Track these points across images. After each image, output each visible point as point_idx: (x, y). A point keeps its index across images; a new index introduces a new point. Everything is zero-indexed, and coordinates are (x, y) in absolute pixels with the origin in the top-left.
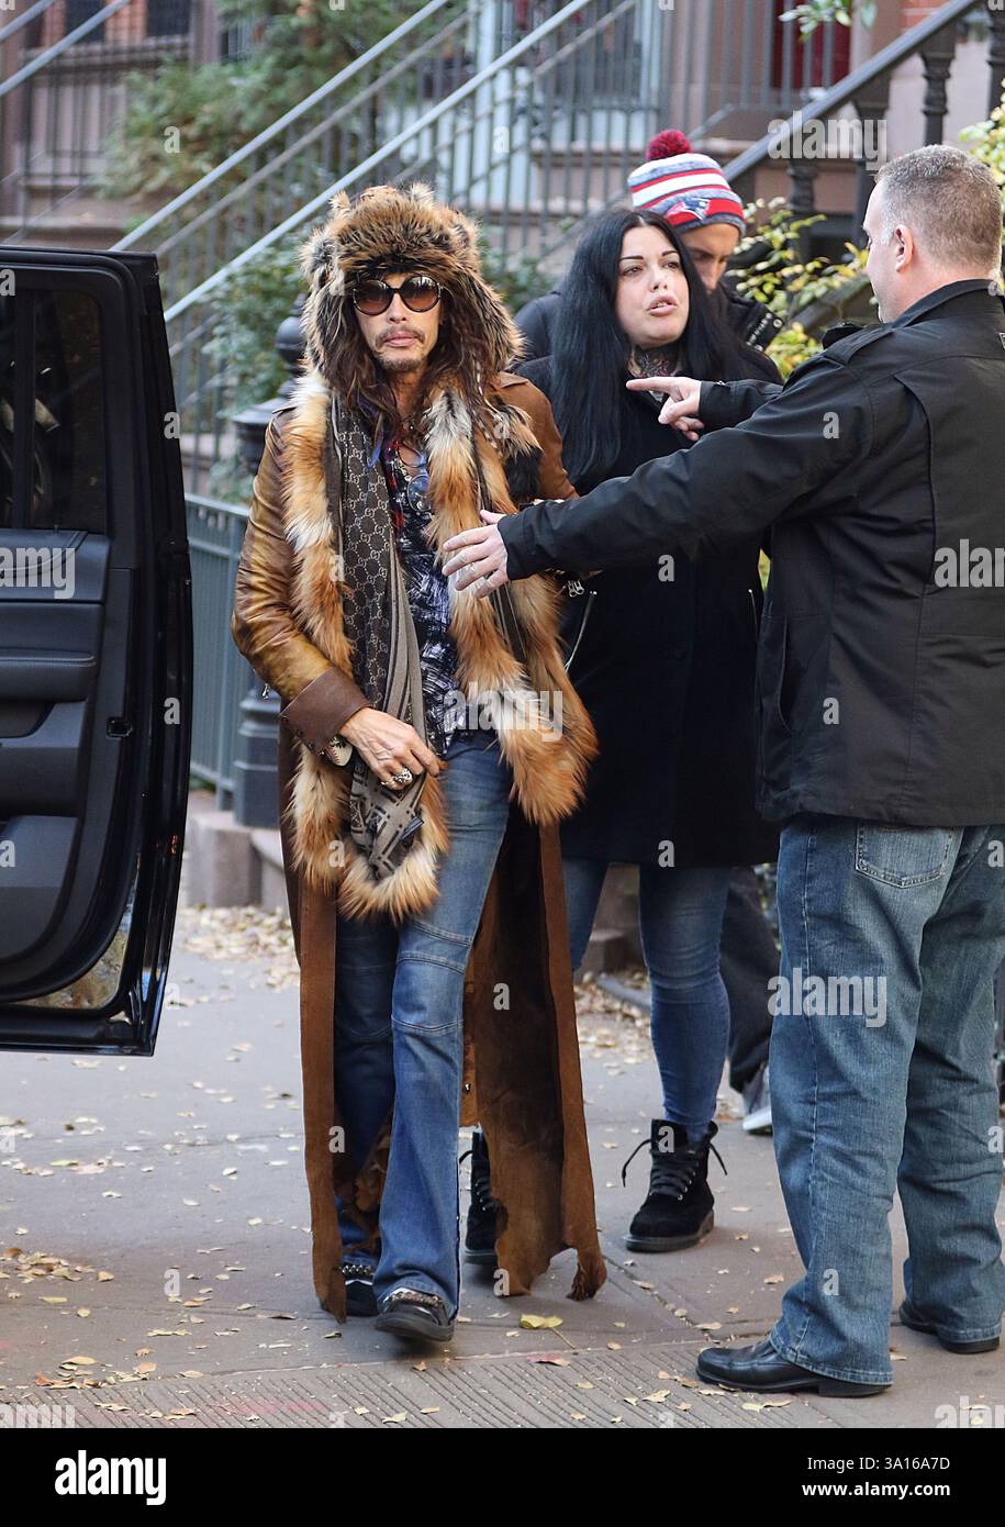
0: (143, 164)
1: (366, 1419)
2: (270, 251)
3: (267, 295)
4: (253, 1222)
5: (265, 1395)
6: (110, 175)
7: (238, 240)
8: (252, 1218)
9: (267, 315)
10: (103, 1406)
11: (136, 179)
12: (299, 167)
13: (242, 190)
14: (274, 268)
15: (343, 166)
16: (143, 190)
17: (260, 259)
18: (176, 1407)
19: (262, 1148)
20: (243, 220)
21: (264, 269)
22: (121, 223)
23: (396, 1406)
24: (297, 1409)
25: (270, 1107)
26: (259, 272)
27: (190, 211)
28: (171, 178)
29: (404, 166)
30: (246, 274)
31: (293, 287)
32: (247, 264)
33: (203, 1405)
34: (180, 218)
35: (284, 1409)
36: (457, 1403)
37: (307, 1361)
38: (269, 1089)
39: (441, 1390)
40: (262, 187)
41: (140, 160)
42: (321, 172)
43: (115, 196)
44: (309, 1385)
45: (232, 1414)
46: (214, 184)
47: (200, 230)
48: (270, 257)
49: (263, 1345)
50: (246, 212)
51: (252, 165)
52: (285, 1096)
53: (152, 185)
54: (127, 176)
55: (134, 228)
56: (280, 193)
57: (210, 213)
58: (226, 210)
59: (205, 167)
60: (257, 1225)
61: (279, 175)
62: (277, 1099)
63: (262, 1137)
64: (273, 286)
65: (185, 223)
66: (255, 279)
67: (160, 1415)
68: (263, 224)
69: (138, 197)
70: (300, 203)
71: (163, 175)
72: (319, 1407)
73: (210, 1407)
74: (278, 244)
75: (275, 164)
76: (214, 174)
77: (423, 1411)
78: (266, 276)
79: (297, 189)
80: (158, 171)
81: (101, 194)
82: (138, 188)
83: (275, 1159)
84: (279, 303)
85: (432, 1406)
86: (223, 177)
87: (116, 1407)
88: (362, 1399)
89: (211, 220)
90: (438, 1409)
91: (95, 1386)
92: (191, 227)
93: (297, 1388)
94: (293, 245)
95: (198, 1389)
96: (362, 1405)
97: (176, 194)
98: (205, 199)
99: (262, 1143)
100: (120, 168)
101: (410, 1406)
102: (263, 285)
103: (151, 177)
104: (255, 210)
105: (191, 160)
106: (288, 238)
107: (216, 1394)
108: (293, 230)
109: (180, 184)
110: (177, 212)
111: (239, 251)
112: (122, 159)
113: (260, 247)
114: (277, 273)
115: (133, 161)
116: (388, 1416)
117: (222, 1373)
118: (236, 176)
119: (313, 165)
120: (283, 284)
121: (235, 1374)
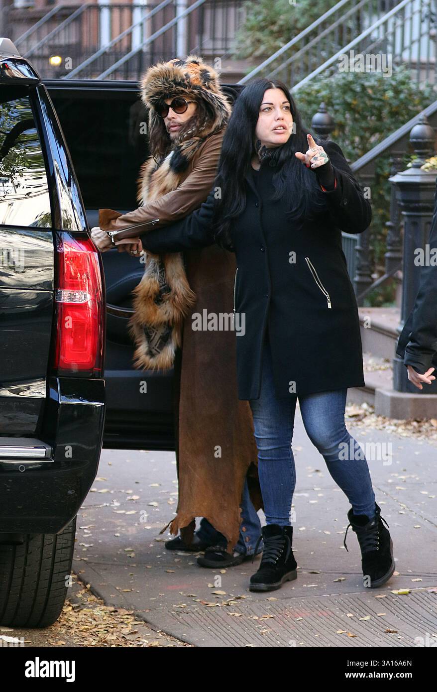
0: (253, 44)
1: (352, 619)
2: (310, 83)
3: (309, 103)
4: (301, 529)
5: (306, 608)
6: (238, 49)
7: (296, 77)
8: (301, 527)
9: (309, 112)
10: (231, 614)
11: (250, 50)
12: (324, 44)
13: (298, 55)
14: (312, 91)
15: (344, 43)
16: (253, 55)
17: (306, 87)
18: (264, 614)
19: (306, 495)
20: (299, 68)
21: (308, 91)
22: (243, 71)
23: (366, 613)
24: (321, 615)
25: (310, 476)
26: (305, 92)
27: (275, 65)
28: (266, 50)
29: (372, 42)
30: (300, 93)
31: (321, 99)
32: (300, 89)
33: (277, 613)
34: (269, 68)
35: (314, 615)
36: (394, 611)
37: (325, 593)
38: (309, 468)
39: (387, 605)
40: (307, 53)
41: (251, 41)
42: (334, 45)
43: (241, 58)
44: (326, 604)
45: (291, 617)
46: (285, 52)
47: (279, 73)
48: (310, 85)
49: (305, 586)
50: (300, 65)
51: (303, 43)
52: (317, 471)
53: (257, 53)
54: (247, 48)
55: (248, 73)
56: (315, 56)
57: (283, 65)
58: (291, 64)
59: (281, 44)
60: (303, 531)
61: (315, 48)
62: (314, 472)
63: (306, 490)
64: (312, 99)
65: (271, 70)
66: (304, 96)
67: (257, 618)
68: (308, 69)
69: (251, 59)
70: (325, 60)
71: (262, 48)
72: (330, 613)
73: (281, 614)
74: (314, 79)
75: (313, 42)
76: (285, 47)
77: (378, 615)
78: (309, 94)
79: (324, 54)
80: (259, 47)
81: (234, 58)
82: (251, 55)
83: (311, 500)
84: (314, 106)
85: (382, 613)
86: (289, 49)
87: (237, 615)
88: (350, 610)
89: (284, 69)
90: (385, 614)
91: (228, 605)
92: (275, 72)
93: (320, 605)
94: (321, 80)
95: (274, 606)
96: (350, 612)
97: (268, 57)
98: (280, 60)
99: (306, 492)
100: (243, 46)
101: (372, 613)
102: (307, 98)
103: (257, 49)
104: (304, 63)
105: (275, 41)
106: (319, 77)
107: (283, 608)
108: (321, 73)
109: (270, 53)
110: (268, 66)
111: (297, 83)
112: (242, 42)
113: (306, 81)
114: (313, 93)
115: (248, 42)
116: (362, 617)
117: (286, 598)
118: (295, 48)
119: (331, 43)
120: (316, 97)
121: (292, 599)
